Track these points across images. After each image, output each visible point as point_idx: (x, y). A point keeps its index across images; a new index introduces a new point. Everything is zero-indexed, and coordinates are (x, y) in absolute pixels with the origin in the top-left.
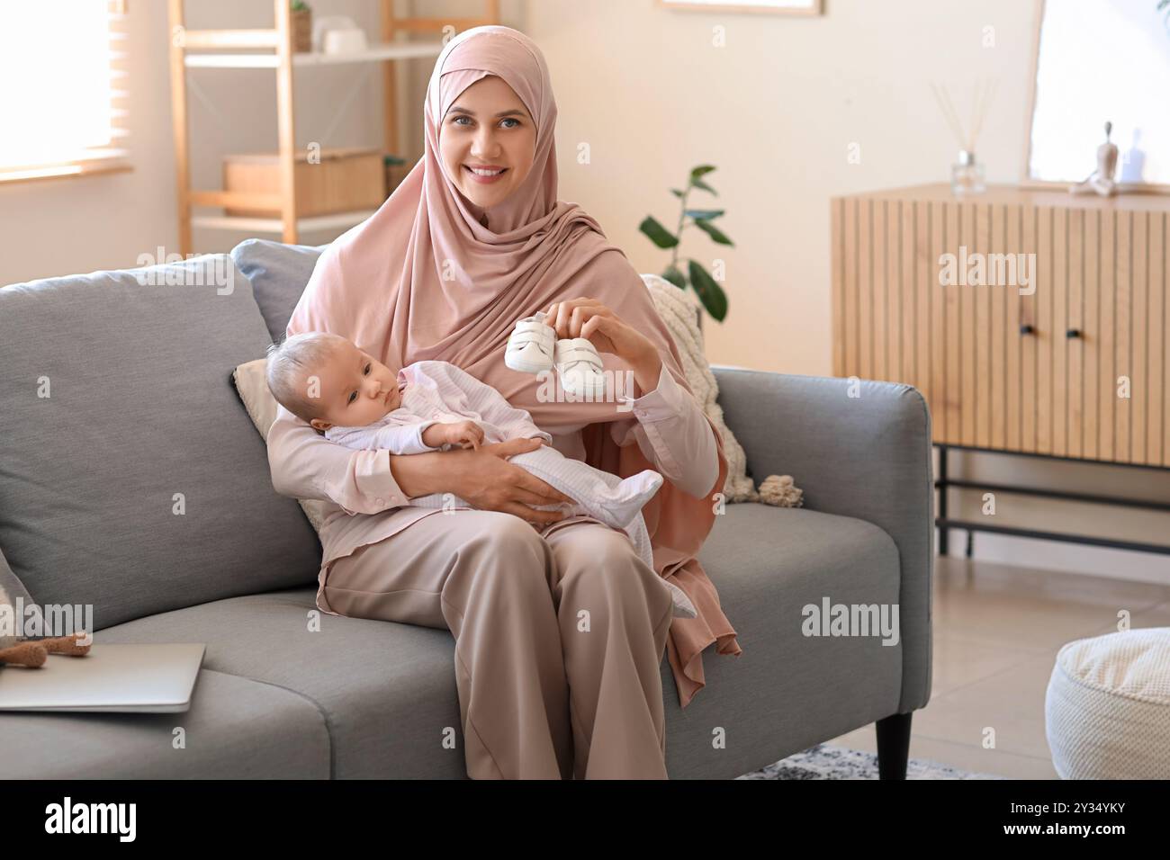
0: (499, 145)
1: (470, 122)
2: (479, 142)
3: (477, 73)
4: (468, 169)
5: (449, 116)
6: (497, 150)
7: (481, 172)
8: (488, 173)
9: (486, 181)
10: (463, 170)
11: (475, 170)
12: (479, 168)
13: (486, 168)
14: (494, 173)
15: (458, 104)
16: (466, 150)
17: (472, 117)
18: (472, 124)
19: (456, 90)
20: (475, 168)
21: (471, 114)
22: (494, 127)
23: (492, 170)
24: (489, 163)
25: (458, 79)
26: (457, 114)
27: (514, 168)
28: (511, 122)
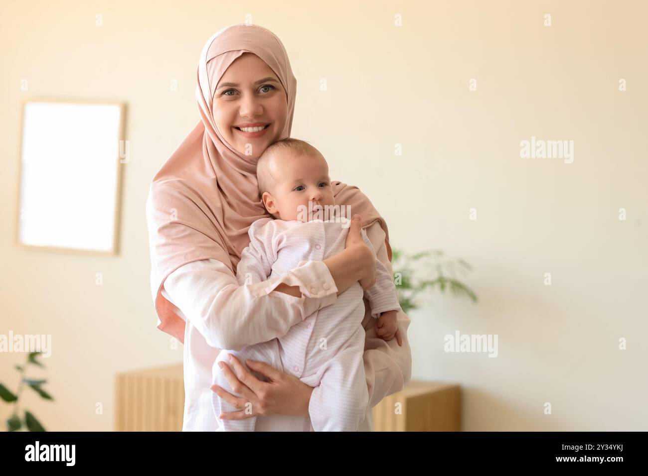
0: (262, 105)
1: (235, 93)
2: (246, 106)
3: (235, 53)
4: (238, 128)
5: (219, 92)
6: (261, 110)
7: (250, 130)
8: (256, 129)
9: (254, 136)
10: (235, 131)
11: (245, 129)
12: (248, 126)
13: (254, 125)
14: (260, 128)
15: (225, 80)
16: (235, 115)
17: (236, 88)
18: (238, 94)
19: (221, 70)
20: (244, 127)
21: (236, 85)
22: (255, 92)
23: (258, 127)
24: (255, 121)
25: (221, 61)
26: (225, 88)
27: (274, 122)
28: (267, 87)
